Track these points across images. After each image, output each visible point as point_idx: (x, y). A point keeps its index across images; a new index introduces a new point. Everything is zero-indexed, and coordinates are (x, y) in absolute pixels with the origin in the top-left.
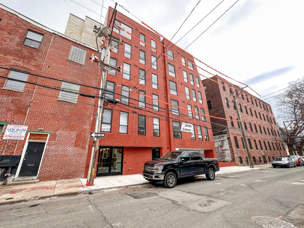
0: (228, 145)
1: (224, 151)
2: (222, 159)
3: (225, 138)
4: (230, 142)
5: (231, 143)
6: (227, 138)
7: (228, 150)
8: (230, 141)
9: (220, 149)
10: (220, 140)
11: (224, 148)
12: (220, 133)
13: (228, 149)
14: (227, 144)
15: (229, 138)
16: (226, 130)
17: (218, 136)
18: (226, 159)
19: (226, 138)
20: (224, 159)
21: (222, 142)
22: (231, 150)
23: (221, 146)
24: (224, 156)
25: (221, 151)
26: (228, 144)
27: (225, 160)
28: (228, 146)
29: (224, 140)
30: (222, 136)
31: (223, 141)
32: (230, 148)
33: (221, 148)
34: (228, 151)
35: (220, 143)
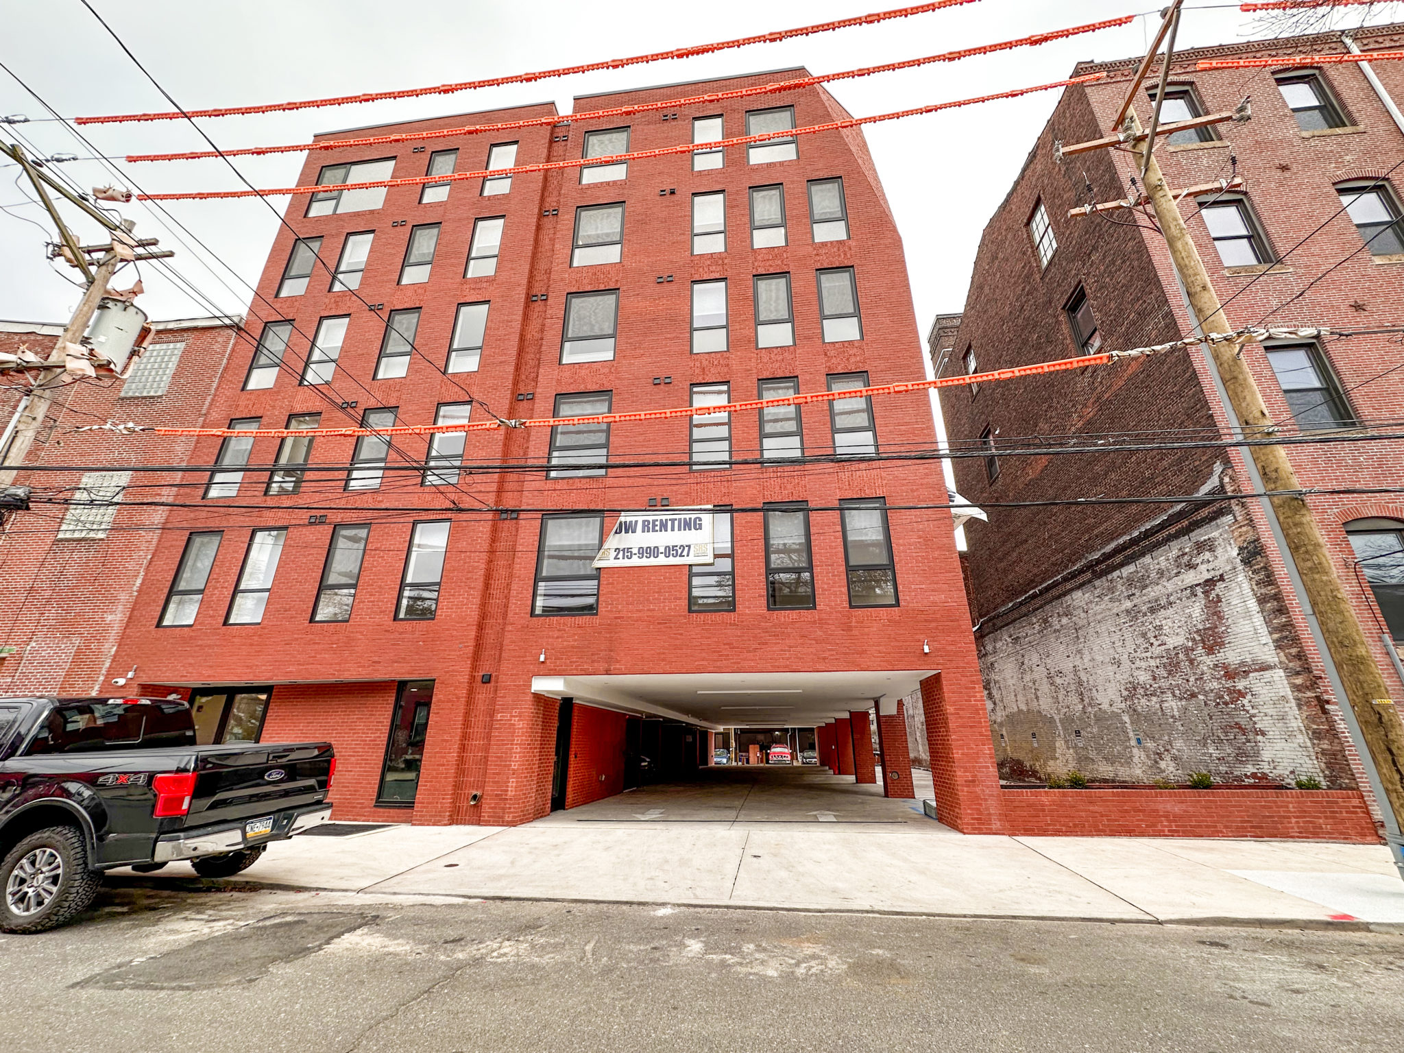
0: (1258, 620)
1: (1241, 685)
2: (1242, 756)
3: (1219, 551)
4: (1271, 590)
5: (1277, 597)
6: (1235, 552)
7: (1265, 668)
8: (1269, 579)
9: (1206, 662)
10: (1190, 578)
11: (1231, 656)
12: (1180, 515)
13: (1269, 655)
14: (1248, 614)
15: (1252, 553)
16: (1213, 482)
17: (1175, 552)
18: (1266, 755)
19: (1228, 554)
20: (1255, 756)
21: (1206, 593)
22: (1294, 665)
23: (1212, 639)
24: (1243, 731)
25: (1215, 685)
26: (1253, 605)
27: (1266, 768)
28: (1263, 630)
29: (1222, 578)
30: (1200, 547)
31: (1210, 583)
32: (1279, 646)
33: (1210, 651)
34: (1267, 674)
35: (1196, 610)
